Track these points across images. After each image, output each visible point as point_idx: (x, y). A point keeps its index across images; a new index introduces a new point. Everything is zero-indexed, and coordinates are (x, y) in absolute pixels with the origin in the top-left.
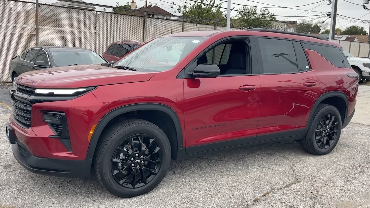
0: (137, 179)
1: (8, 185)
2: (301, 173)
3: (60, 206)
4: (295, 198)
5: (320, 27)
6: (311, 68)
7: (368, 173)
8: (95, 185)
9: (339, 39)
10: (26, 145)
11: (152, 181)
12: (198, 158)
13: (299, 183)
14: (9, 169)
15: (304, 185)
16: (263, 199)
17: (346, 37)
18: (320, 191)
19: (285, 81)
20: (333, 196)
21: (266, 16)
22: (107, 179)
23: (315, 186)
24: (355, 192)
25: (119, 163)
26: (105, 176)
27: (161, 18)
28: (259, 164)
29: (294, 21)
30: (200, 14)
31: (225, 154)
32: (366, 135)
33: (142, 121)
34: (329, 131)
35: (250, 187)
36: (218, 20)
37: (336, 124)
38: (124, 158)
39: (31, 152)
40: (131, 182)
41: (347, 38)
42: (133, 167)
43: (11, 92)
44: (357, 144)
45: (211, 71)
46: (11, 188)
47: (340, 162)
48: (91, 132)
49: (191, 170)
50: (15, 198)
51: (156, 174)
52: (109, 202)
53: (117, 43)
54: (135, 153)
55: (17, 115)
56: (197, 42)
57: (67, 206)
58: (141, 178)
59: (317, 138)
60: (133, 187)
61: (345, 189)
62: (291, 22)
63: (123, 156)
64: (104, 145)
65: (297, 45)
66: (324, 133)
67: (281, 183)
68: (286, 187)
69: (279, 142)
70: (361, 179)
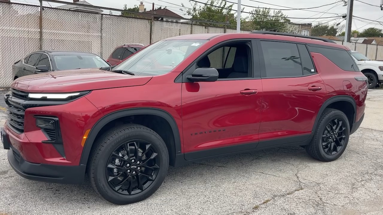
0: (133, 186)
1: (2, 191)
2: (306, 180)
3: (53, 213)
4: (297, 206)
5: (337, 29)
6: (317, 72)
7: (376, 181)
8: (92, 191)
9: (355, 42)
10: (20, 151)
11: (149, 187)
12: (199, 164)
13: (302, 190)
14: (5, 176)
15: (307, 192)
16: (263, 206)
17: (363, 40)
18: (323, 198)
19: (296, 85)
20: (336, 204)
21: (279, 18)
22: (102, 185)
23: (318, 193)
24: (360, 200)
25: (114, 169)
26: (100, 182)
27: (170, 21)
28: (263, 170)
29: (309, 23)
30: (209, 17)
31: (228, 160)
32: (377, 140)
33: (138, 126)
34: (336, 137)
35: (251, 194)
36: (228, 22)
37: (343, 129)
38: (119, 164)
39: (25, 158)
40: (127, 189)
41: (365, 40)
42: (129, 174)
43: (5, 96)
44: (367, 150)
45: (210, 75)
46: (5, 195)
47: (347, 168)
48: (85, 137)
49: (191, 176)
50: (9, 204)
51: (153, 181)
52: (104, 209)
53: (123, 47)
54: (131, 158)
55: (12, 120)
56: (197, 45)
57: (60, 213)
58: (137, 185)
59: (324, 144)
60: (129, 194)
61: (350, 196)
62: (305, 24)
63: (119, 162)
64: (99, 150)
65: (302, 48)
66: (331, 139)
67: (283, 190)
68: (288, 194)
69: (286, 148)
70: (368, 187)
